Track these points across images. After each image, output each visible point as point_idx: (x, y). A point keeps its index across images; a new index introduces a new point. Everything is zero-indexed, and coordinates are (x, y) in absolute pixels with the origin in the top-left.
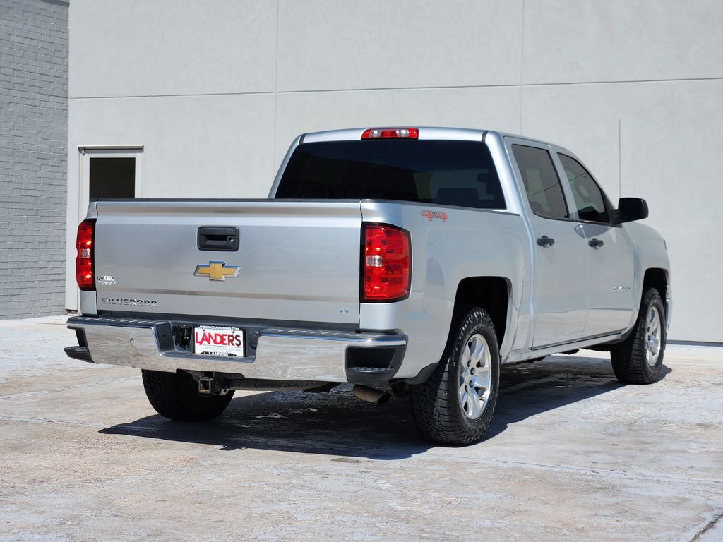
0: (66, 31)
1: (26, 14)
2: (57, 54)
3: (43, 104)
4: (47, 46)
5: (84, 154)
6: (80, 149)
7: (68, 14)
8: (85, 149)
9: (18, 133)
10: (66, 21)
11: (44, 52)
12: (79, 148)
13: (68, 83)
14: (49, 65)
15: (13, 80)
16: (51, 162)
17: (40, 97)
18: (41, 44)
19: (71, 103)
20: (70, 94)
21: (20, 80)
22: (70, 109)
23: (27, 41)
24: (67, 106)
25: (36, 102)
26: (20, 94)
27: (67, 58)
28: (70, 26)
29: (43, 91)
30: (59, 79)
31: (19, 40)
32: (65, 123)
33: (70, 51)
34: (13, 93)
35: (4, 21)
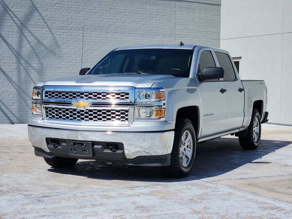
0: (220, 15)
1: (201, 10)
2: (215, 24)
4: (210, 21)
7: (220, 9)
10: (220, 11)
11: (209, 23)
13: (220, 34)
14: (211, 28)
15: (195, 34)
17: (207, 40)
18: (208, 21)
19: (221, 42)
20: (221, 39)
21: (198, 34)
22: (221, 44)
23: (201, 20)
24: (220, 43)
25: (205, 42)
26: (198, 39)
27: (220, 25)
28: (221, 13)
29: (208, 38)
30: (216, 33)
31: (198, 20)
33: (221, 22)
34: (194, 39)
35: (191, 14)
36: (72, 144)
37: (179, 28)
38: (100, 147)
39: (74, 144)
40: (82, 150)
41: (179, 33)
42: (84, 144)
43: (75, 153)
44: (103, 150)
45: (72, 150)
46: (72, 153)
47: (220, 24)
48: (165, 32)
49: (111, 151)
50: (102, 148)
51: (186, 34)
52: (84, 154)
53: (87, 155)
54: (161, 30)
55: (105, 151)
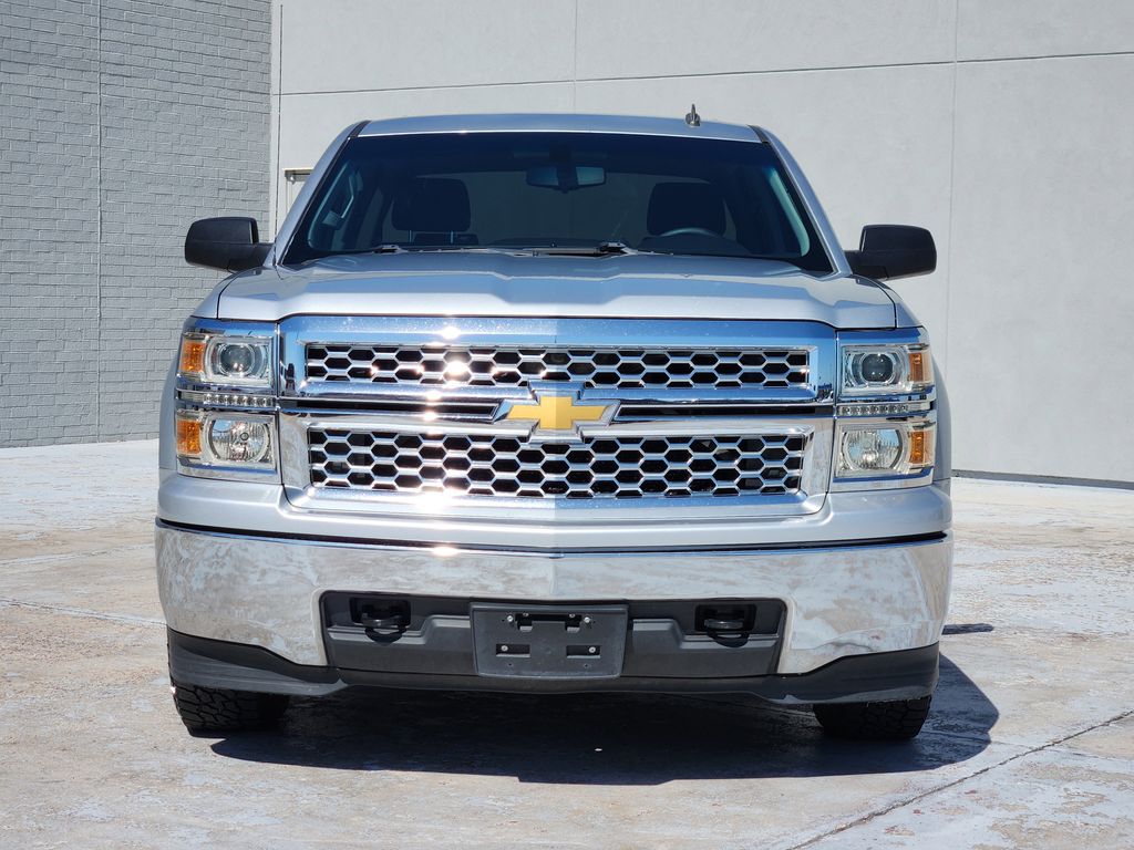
2: (252, 25)
3: (228, 104)
4: (235, 13)
5: (293, 182)
6: (288, 174)
8: (294, 173)
9: (187, 150)
11: (230, 23)
12: (286, 172)
13: (269, 71)
14: (239, 44)
15: (177, 67)
16: (241, 195)
17: (222, 93)
18: (224, 11)
19: (275, 101)
20: (274, 89)
21: (188, 68)
24: (269, 107)
25: (217, 102)
26: (188, 89)
27: (267, 31)
29: (228, 84)
30: (254, 65)
32: (266, 133)
34: (176, 87)
36: (510, 619)
37: (114, 36)
38: (662, 626)
39: (521, 620)
40: (564, 649)
41: (115, 56)
42: (587, 620)
43: (521, 664)
44: (679, 641)
45: (499, 651)
46: (501, 664)
47: (270, 27)
48: (63, 52)
49: (715, 646)
50: (673, 630)
51: (142, 61)
52: (575, 667)
53: (592, 670)
54: (43, 38)
55: (686, 646)
